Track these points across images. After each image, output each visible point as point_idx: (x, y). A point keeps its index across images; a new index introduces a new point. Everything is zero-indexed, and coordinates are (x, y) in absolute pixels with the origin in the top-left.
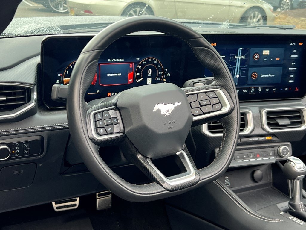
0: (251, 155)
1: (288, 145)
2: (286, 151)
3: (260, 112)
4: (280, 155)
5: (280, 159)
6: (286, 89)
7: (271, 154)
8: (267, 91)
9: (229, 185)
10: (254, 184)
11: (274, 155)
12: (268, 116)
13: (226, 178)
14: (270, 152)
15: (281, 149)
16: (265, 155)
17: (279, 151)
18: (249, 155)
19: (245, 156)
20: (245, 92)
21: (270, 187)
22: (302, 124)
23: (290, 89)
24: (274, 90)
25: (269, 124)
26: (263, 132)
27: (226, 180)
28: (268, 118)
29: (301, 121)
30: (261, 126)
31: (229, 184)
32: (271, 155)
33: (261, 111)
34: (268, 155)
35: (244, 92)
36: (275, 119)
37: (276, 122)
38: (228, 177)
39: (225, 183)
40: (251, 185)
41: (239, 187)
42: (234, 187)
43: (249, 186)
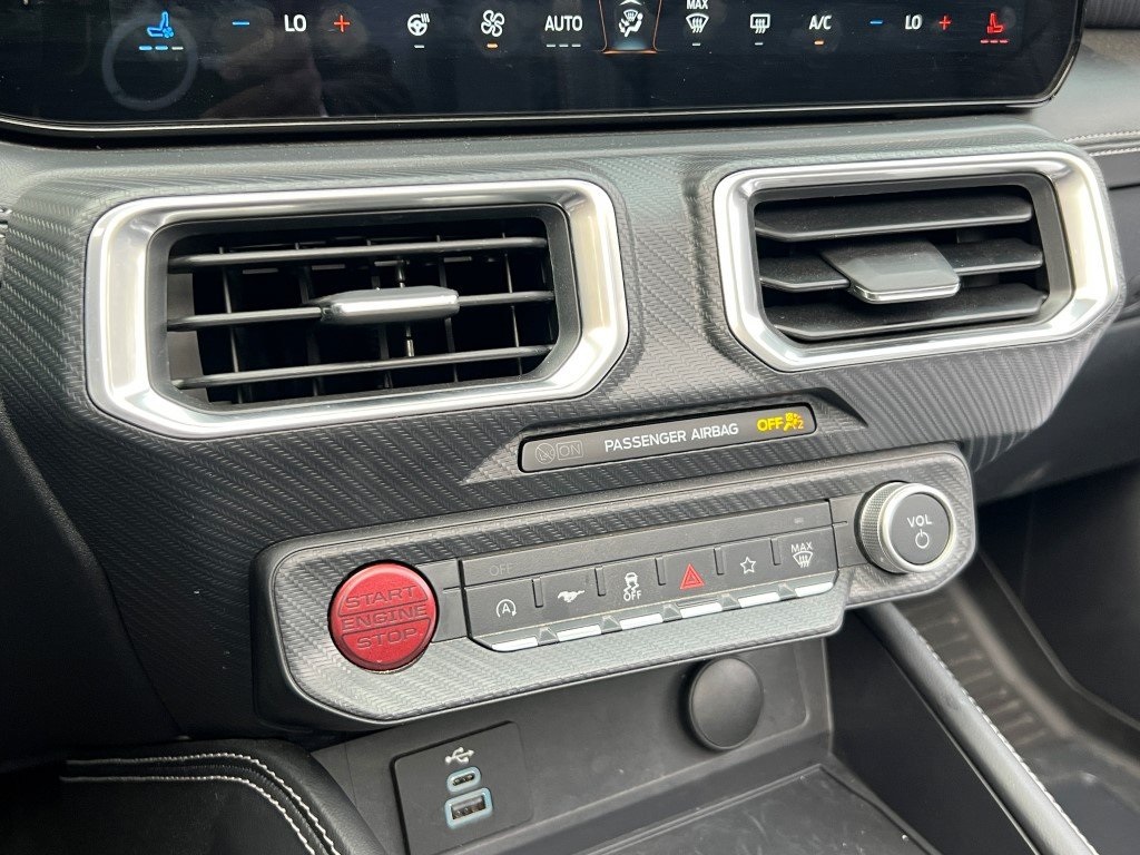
0: (631, 579)
1: (946, 467)
2: (926, 528)
3: (691, 194)
4: (881, 561)
5: (879, 590)
6: (914, 23)
7: (803, 555)
8: (760, 37)
9: (488, 810)
10: (697, 769)
11: (830, 561)
12: (762, 230)
13: (460, 755)
14: (798, 541)
15: (887, 509)
16: (748, 566)
17: (872, 526)
18: (606, 587)
19: (569, 596)
20: (567, 35)
21: (815, 769)
22: (1055, 298)
23: (944, 23)
24: (814, 24)
25: (775, 303)
26: (728, 377)
27: (452, 778)
28: (768, 252)
29: (1043, 269)
30: (700, 320)
31: (482, 806)
32: (805, 562)
33: (703, 190)
34: (778, 568)
35: (553, 35)
36: (830, 256)
37: (838, 282)
38: (471, 753)
39: (449, 804)
40: (669, 776)
41: (567, 814)
42: (528, 821)
43: (658, 791)
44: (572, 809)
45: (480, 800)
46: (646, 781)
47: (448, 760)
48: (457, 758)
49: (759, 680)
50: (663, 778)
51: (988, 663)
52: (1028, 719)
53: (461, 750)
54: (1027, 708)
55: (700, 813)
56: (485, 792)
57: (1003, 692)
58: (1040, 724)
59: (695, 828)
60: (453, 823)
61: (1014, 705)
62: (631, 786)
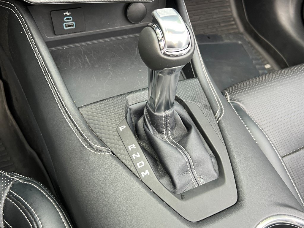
10: (128, 26)
13: (67, 13)
27: (65, 18)
31: (73, 26)
38: (70, 13)
39: (64, 24)
40: (121, 27)
41: (95, 31)
42: (84, 31)
43: (117, 30)
44: (96, 30)
45: (72, 24)
46: (115, 27)
47: (64, 14)
48: (67, 14)
49: (146, 9)
50: (119, 27)
51: (231, 12)
52: (235, 26)
53: (68, 12)
54: (236, 24)
55: (127, 36)
56: (74, 23)
57: (232, 19)
58: (237, 28)
59: (125, 39)
60: (65, 28)
61: (233, 23)
62: (111, 28)
